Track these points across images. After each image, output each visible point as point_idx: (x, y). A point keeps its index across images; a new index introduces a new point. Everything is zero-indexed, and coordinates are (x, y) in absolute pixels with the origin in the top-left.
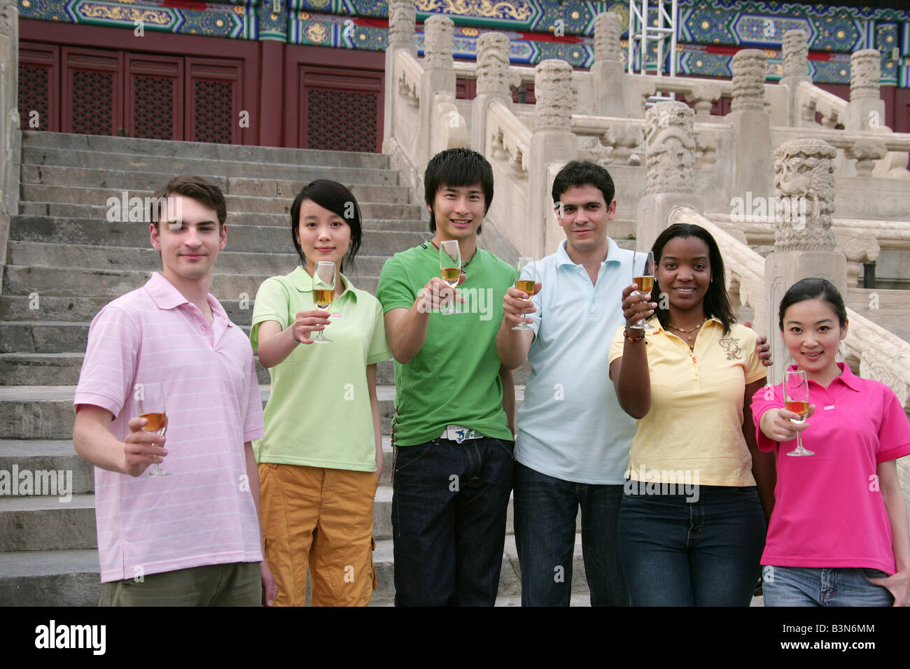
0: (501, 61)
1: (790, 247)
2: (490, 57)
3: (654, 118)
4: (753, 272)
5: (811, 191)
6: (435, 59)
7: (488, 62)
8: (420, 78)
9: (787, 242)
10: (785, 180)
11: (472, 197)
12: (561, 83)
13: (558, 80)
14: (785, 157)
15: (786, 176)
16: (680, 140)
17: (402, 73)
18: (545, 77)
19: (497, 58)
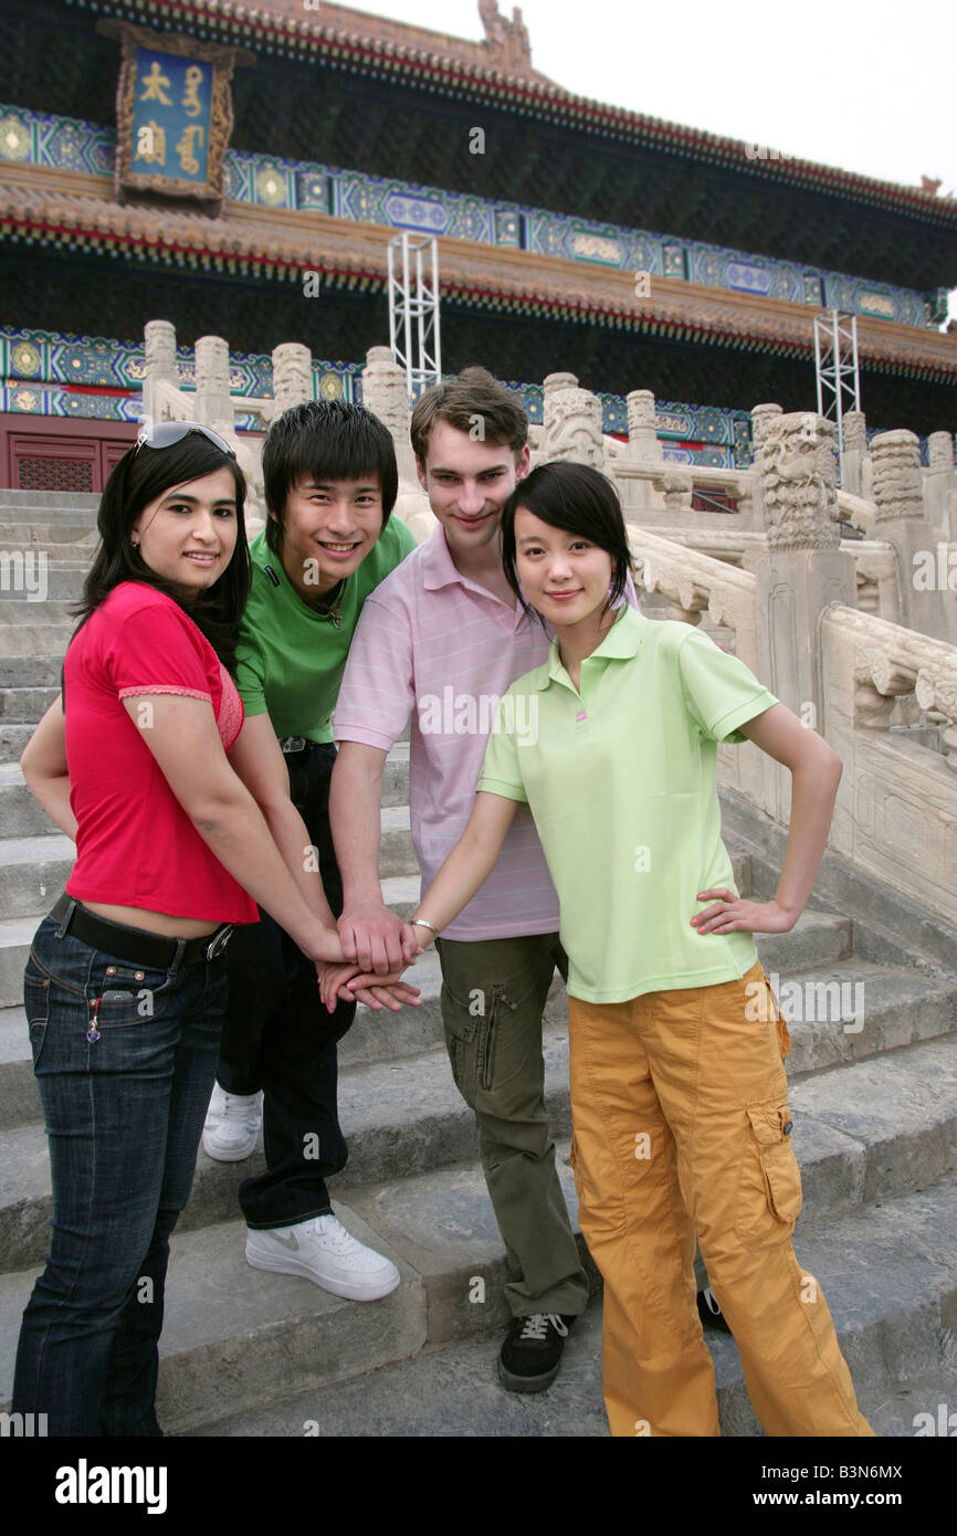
0: (304, 376)
1: (796, 545)
2: (290, 371)
3: (557, 407)
4: (729, 582)
5: (817, 475)
6: (209, 384)
7: (289, 376)
8: (192, 409)
9: (790, 539)
10: (784, 461)
11: (360, 499)
12: (395, 388)
13: (392, 385)
14: (781, 433)
15: (785, 457)
16: (590, 435)
17: (165, 406)
18: (377, 382)
19: (299, 372)
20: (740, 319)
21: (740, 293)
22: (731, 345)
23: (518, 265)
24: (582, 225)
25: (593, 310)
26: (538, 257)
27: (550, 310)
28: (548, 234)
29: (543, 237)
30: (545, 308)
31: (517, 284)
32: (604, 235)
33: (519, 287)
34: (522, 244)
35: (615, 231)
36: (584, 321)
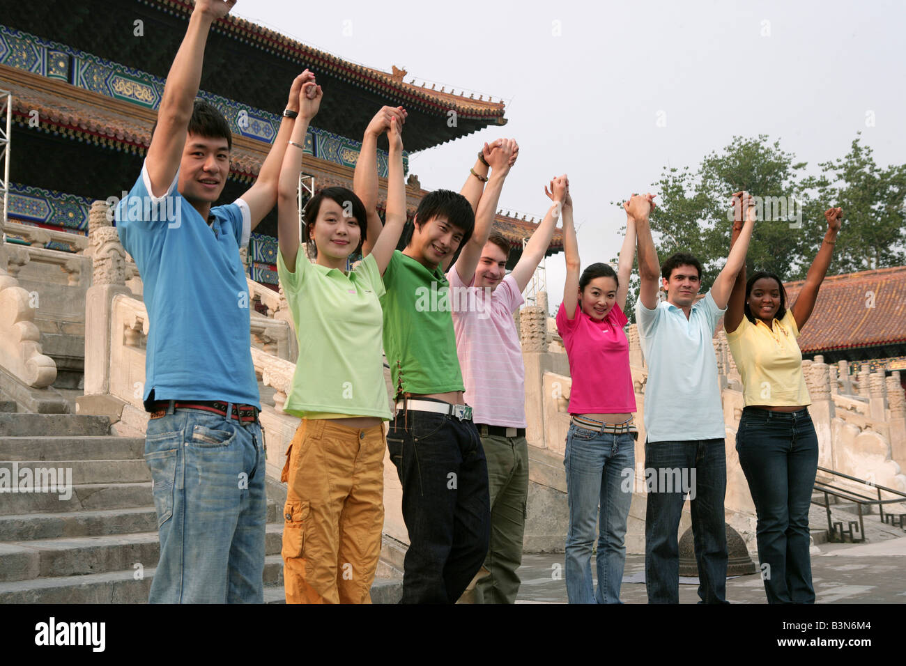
20: (247, 159)
21: (249, 139)
22: (238, 180)
23: (65, 96)
24: (122, 70)
25: (127, 142)
26: (82, 91)
27: (91, 138)
28: (93, 74)
29: (88, 75)
30: (87, 136)
31: (64, 113)
32: (140, 80)
33: (66, 115)
34: (70, 80)
35: (149, 79)
36: (119, 149)
